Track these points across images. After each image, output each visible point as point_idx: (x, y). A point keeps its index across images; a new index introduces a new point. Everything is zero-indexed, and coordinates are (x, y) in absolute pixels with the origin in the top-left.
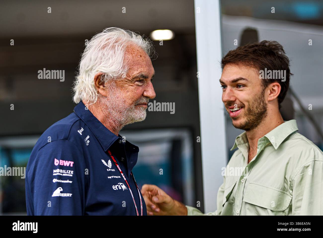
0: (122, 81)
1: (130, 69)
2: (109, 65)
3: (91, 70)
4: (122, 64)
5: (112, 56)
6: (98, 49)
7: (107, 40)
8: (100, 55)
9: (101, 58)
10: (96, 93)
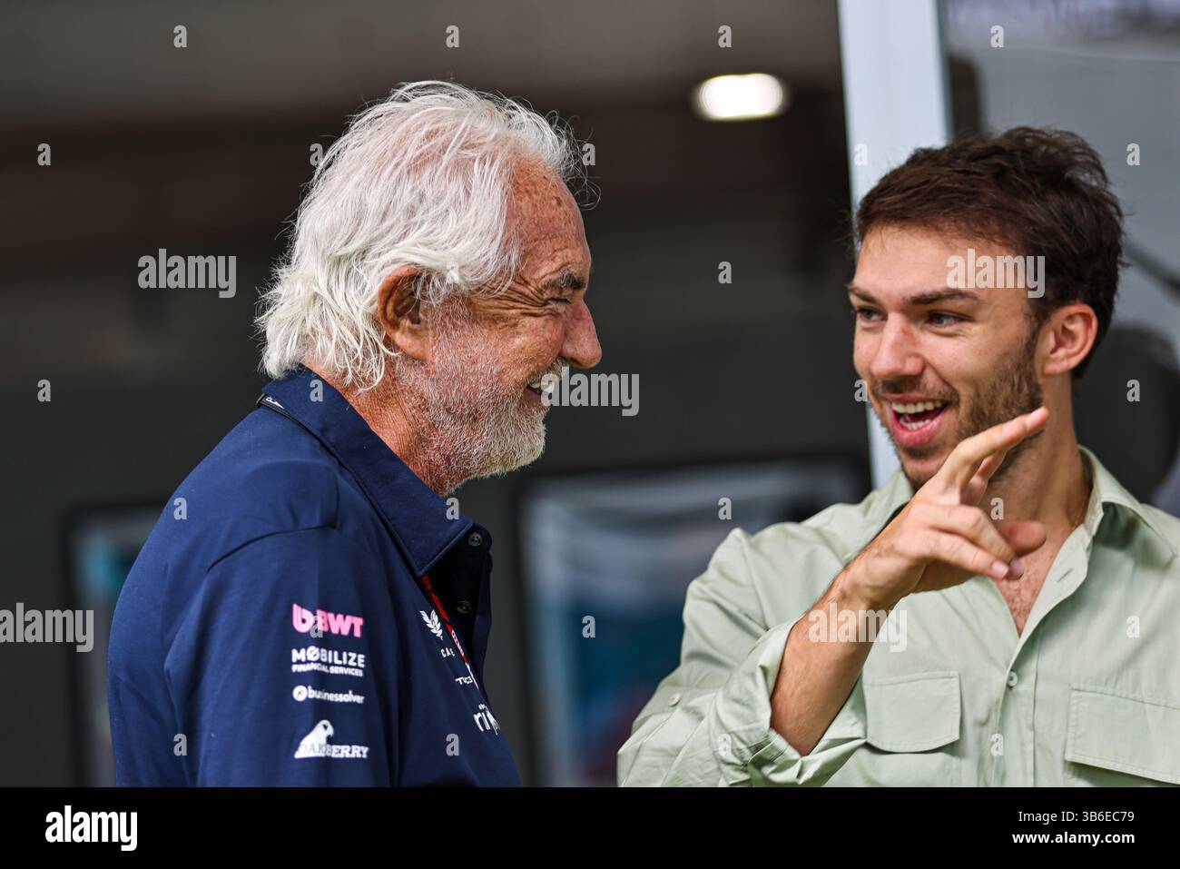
1: (525, 255)
2: (444, 237)
3: (363, 253)
4: (500, 235)
5: (456, 201)
6: (396, 174)
7: (431, 135)
8: (406, 196)
9: (411, 211)
10: (382, 346)
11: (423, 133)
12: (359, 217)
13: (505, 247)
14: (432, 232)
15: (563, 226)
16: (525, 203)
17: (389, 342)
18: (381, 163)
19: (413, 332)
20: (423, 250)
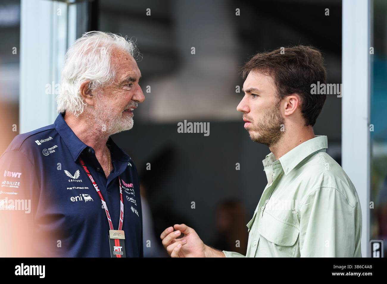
0: (110, 87)
1: (117, 73)
2: (95, 71)
3: (76, 78)
4: (109, 68)
5: (97, 61)
6: (82, 55)
7: (89, 45)
8: (84, 61)
9: (86, 65)
10: (83, 103)
11: (88, 44)
12: (74, 68)
13: (111, 72)
14: (91, 70)
15: (128, 65)
16: (116, 60)
17: (84, 101)
18: (78, 54)
19: (91, 98)
20: (89, 75)
